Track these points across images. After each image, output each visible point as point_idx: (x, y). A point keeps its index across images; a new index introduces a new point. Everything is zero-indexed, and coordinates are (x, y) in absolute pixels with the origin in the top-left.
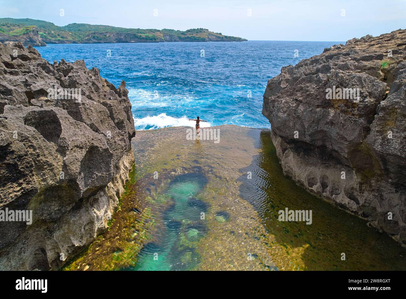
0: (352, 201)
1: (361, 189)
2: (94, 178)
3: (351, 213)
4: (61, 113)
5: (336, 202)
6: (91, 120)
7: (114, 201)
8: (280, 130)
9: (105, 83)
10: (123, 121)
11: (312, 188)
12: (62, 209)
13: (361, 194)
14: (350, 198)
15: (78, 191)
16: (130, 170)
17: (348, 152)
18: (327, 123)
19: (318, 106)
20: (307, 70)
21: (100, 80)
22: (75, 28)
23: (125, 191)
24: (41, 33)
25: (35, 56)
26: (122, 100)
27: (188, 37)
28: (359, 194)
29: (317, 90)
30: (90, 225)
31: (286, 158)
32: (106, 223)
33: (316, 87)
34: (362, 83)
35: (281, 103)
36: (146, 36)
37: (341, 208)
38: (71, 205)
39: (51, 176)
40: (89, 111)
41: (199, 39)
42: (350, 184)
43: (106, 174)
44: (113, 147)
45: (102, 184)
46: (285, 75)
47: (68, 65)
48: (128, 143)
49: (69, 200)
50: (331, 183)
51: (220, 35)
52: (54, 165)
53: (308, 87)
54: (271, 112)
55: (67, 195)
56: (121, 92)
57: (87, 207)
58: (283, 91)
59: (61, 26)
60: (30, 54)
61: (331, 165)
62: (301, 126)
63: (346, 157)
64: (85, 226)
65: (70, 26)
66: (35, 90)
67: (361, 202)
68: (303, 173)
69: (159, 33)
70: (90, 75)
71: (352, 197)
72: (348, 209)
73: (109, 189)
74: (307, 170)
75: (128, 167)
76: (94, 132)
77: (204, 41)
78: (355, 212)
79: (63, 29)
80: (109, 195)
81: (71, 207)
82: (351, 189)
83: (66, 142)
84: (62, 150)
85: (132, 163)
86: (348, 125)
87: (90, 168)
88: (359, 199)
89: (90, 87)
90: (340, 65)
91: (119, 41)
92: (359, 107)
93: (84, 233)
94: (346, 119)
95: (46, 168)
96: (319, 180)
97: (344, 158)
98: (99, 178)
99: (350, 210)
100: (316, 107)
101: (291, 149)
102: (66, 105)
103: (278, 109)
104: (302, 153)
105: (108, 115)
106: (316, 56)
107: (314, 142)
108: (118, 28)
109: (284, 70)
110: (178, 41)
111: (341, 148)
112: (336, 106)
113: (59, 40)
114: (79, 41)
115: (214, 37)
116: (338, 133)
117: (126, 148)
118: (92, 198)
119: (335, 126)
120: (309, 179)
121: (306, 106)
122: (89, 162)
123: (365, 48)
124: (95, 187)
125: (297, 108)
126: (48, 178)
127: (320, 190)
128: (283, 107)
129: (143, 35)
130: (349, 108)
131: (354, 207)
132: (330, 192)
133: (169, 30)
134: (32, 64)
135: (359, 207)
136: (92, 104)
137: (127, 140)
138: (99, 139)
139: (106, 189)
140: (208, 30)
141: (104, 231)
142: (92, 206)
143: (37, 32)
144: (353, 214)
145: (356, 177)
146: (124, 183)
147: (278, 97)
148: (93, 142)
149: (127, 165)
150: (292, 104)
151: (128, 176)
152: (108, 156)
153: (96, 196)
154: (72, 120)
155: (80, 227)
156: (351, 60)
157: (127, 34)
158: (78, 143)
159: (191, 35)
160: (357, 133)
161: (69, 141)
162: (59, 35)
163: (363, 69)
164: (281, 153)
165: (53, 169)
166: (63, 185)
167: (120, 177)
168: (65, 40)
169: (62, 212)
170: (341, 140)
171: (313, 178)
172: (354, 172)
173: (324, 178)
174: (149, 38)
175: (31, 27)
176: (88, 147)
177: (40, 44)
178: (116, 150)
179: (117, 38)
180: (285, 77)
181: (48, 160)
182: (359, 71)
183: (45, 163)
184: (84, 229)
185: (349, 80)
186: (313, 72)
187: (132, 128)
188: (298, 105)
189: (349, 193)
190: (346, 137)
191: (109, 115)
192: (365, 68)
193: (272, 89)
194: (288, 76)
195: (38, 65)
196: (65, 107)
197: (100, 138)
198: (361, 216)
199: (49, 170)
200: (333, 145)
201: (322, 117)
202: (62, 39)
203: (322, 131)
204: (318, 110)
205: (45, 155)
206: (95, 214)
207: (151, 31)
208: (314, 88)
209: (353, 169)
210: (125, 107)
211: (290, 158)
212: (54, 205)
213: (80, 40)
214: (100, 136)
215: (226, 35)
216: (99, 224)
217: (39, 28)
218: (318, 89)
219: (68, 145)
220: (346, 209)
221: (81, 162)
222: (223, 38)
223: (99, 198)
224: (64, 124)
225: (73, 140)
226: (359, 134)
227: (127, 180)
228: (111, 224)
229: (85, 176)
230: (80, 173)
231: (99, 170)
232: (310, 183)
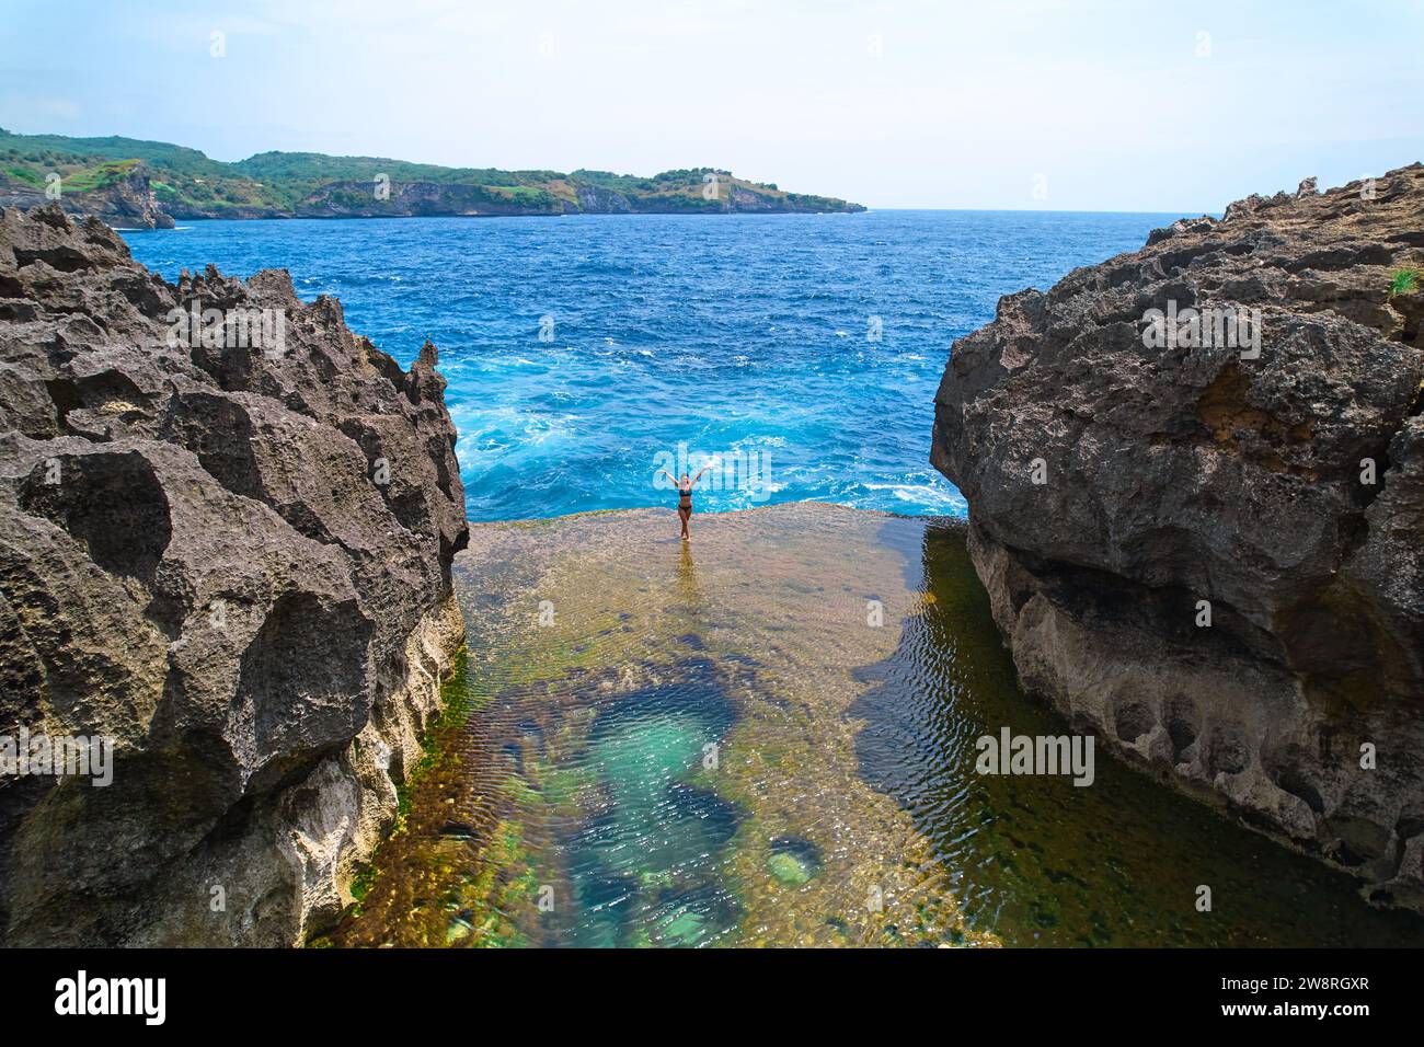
0: (1296, 800)
1: (1328, 752)
2: (299, 715)
3: (1291, 845)
4: (174, 464)
5: (1231, 802)
6: (295, 489)
7: (381, 795)
8: (1009, 527)
9: (365, 352)
10: (420, 493)
11: (1131, 745)
12: (163, 845)
13: (1330, 769)
14: (1283, 785)
15: (229, 772)
16: (446, 674)
17: (1280, 611)
18: (1192, 501)
19: (1155, 438)
20: (1104, 303)
21: (343, 340)
22: (275, 168)
23: (425, 755)
24: (159, 184)
25: (107, 252)
26: (421, 414)
27: (662, 200)
28: (1322, 773)
29: (1148, 378)
30: (278, 899)
31: (1027, 627)
32: (348, 883)
33: (1142, 364)
34: (1326, 348)
35: (1011, 425)
36: (518, 194)
37: (1252, 823)
38: (199, 828)
39: (115, 717)
40: (286, 455)
41: (698, 205)
42: (1284, 732)
43: (347, 701)
44: (378, 591)
45: (328, 739)
46: (1013, 323)
47: (228, 285)
48: (435, 576)
49: (194, 808)
50: (1205, 724)
51: (772, 193)
52: (129, 673)
53: (1111, 366)
54: (975, 459)
55: (183, 791)
56: (421, 383)
57: (271, 830)
58: (1015, 381)
59: (228, 160)
60: (88, 246)
61: (1202, 659)
62: (1090, 511)
63: (1269, 628)
64: (258, 903)
65: (259, 161)
66: (89, 375)
67: (1331, 806)
68: (1097, 687)
69: (561, 186)
70: (308, 321)
71: (1292, 783)
72: (1279, 829)
73: (363, 752)
74: (1113, 674)
75: (438, 661)
76: (300, 538)
77: (717, 212)
78: (1310, 844)
79: (234, 172)
80: (361, 773)
81: (200, 836)
82: (1289, 753)
83: (183, 579)
84: (170, 611)
85: (455, 646)
86: (1277, 510)
87: (282, 678)
88: (1321, 792)
89: (300, 365)
90: (1231, 286)
91: (426, 210)
92: (1320, 442)
93: (252, 933)
94: (1267, 486)
95: (97, 685)
96: (1157, 713)
97: (1259, 633)
98: (316, 715)
99: (1286, 833)
100: (1148, 439)
101: (1048, 596)
102: (200, 431)
103: (999, 448)
104: (1092, 612)
105: (361, 469)
106: (1126, 257)
107: (1139, 571)
108: (423, 166)
109: (1008, 305)
110: (626, 212)
111: (1248, 596)
112: (1224, 436)
113: (219, 209)
114: (288, 211)
115: (752, 199)
116: (1235, 539)
117: (429, 595)
118: (292, 792)
119: (1221, 510)
120: (1122, 711)
121: (1107, 435)
122: (279, 656)
123: (1306, 227)
124: (303, 752)
125: (1072, 445)
126: (100, 724)
127: (1165, 752)
128: (1018, 440)
129: (509, 192)
130: (1279, 443)
131: (1306, 821)
132: (1202, 762)
133: (598, 175)
134: (91, 282)
135: (1325, 821)
136: (301, 427)
137: (434, 567)
138: (320, 566)
139: (352, 751)
140: (729, 174)
141: (335, 919)
142: (292, 820)
143: (147, 179)
144: (1299, 848)
145: (1305, 706)
146: (424, 722)
147: (998, 403)
148: (293, 576)
149: (436, 653)
150: (1051, 428)
151: (436, 695)
152: (356, 628)
153: (310, 780)
154: (215, 490)
155: (236, 912)
156: (1266, 266)
157: (451, 188)
158: (233, 582)
159: (672, 193)
160: (1312, 540)
161: (195, 575)
162: (218, 191)
163: (1323, 298)
164: (1009, 610)
165: (127, 687)
166: (166, 750)
167: (408, 701)
168: (241, 208)
169: (160, 857)
170: (1249, 565)
171: (1134, 705)
172: (1298, 685)
173: (1176, 705)
174: (527, 200)
175: (126, 166)
176: (275, 597)
177: (153, 220)
178: (390, 602)
179: (418, 199)
180: (1012, 332)
181: (106, 652)
182: (1306, 304)
183: (91, 664)
184: (255, 915)
185: (1275, 340)
186: (1124, 310)
187: (455, 519)
188: (1076, 435)
189: (1281, 767)
190: (1269, 552)
191: (366, 470)
192: (1330, 294)
193: (966, 375)
194: (1023, 328)
195: (117, 284)
196: (199, 439)
197: (324, 561)
198: (1335, 858)
199: (107, 691)
200: (1213, 582)
201: (1173, 478)
202: (230, 204)
203: (1171, 530)
204: (1155, 449)
205: (93, 634)
206: (301, 856)
207: (535, 176)
208: (1134, 370)
209: (1292, 675)
210: (431, 439)
211: (1044, 630)
212: (131, 831)
213: (292, 209)
214: (326, 554)
215: (793, 192)
216: (317, 894)
217: (151, 169)
218: (1154, 372)
219: (194, 591)
220: (1269, 829)
221: (245, 657)
222: (780, 200)
223: (323, 791)
224: (184, 508)
225: (213, 571)
226: (1325, 544)
227: (434, 714)
228: (366, 891)
229: (261, 711)
230: (238, 702)
231: (319, 684)
232: (1124, 724)
